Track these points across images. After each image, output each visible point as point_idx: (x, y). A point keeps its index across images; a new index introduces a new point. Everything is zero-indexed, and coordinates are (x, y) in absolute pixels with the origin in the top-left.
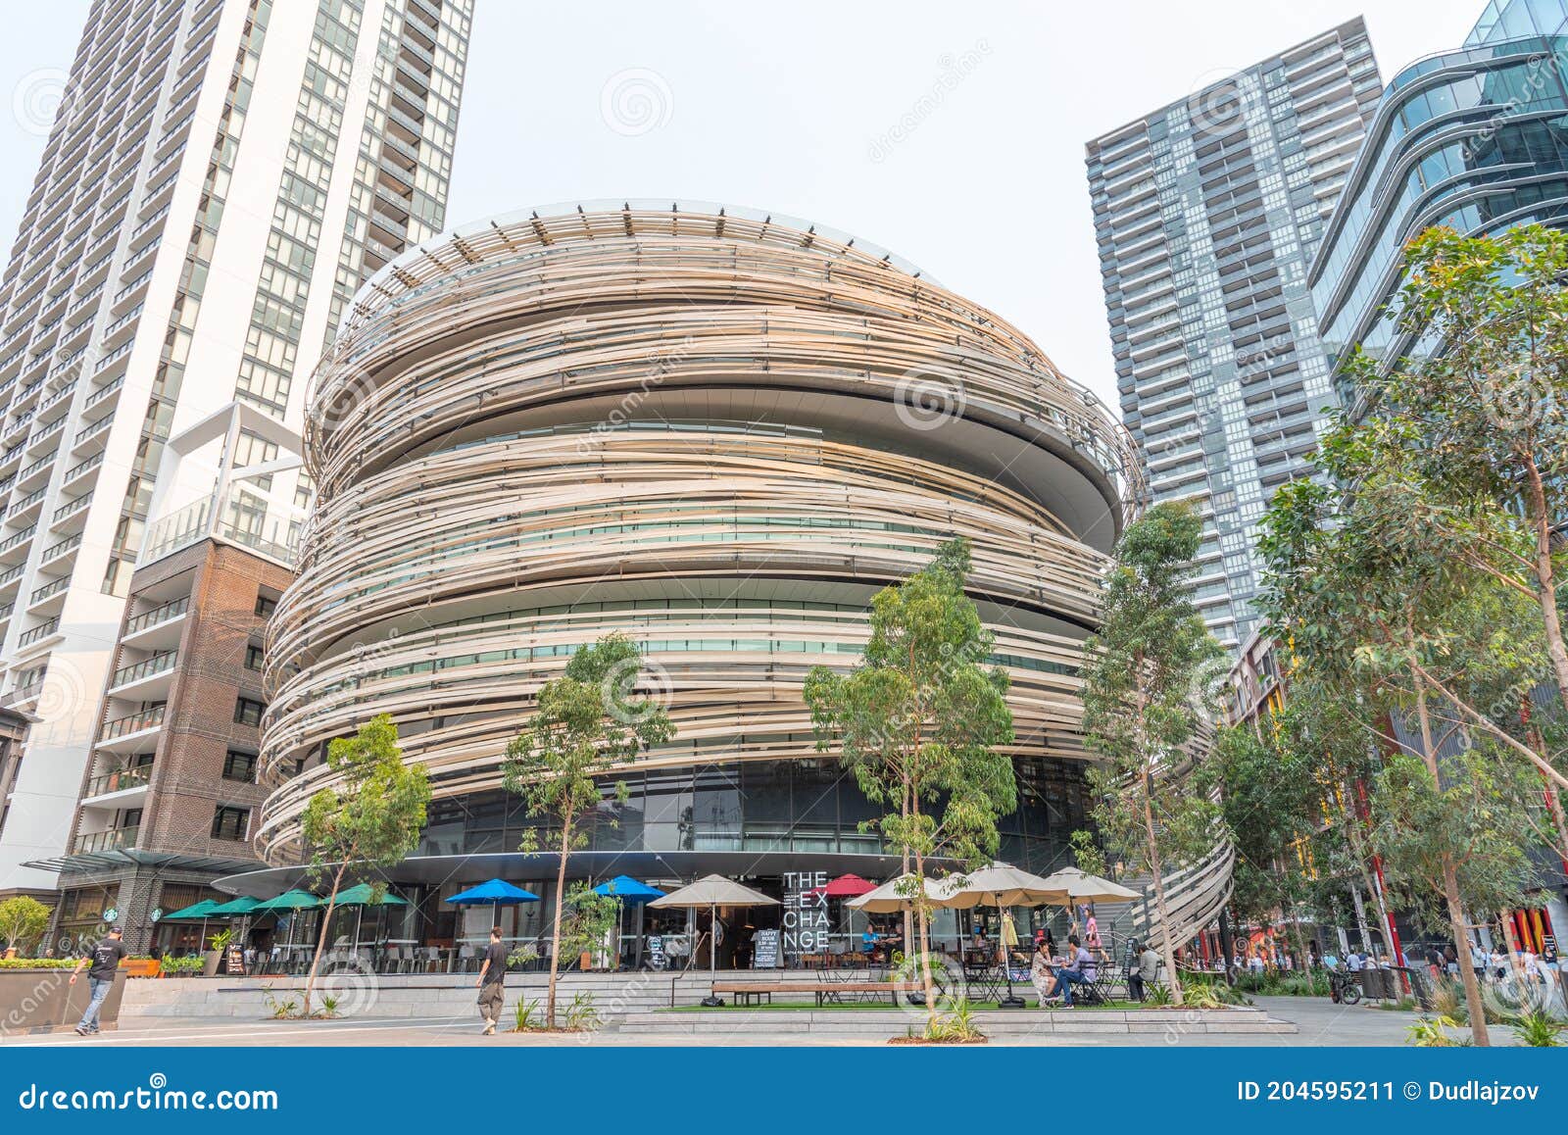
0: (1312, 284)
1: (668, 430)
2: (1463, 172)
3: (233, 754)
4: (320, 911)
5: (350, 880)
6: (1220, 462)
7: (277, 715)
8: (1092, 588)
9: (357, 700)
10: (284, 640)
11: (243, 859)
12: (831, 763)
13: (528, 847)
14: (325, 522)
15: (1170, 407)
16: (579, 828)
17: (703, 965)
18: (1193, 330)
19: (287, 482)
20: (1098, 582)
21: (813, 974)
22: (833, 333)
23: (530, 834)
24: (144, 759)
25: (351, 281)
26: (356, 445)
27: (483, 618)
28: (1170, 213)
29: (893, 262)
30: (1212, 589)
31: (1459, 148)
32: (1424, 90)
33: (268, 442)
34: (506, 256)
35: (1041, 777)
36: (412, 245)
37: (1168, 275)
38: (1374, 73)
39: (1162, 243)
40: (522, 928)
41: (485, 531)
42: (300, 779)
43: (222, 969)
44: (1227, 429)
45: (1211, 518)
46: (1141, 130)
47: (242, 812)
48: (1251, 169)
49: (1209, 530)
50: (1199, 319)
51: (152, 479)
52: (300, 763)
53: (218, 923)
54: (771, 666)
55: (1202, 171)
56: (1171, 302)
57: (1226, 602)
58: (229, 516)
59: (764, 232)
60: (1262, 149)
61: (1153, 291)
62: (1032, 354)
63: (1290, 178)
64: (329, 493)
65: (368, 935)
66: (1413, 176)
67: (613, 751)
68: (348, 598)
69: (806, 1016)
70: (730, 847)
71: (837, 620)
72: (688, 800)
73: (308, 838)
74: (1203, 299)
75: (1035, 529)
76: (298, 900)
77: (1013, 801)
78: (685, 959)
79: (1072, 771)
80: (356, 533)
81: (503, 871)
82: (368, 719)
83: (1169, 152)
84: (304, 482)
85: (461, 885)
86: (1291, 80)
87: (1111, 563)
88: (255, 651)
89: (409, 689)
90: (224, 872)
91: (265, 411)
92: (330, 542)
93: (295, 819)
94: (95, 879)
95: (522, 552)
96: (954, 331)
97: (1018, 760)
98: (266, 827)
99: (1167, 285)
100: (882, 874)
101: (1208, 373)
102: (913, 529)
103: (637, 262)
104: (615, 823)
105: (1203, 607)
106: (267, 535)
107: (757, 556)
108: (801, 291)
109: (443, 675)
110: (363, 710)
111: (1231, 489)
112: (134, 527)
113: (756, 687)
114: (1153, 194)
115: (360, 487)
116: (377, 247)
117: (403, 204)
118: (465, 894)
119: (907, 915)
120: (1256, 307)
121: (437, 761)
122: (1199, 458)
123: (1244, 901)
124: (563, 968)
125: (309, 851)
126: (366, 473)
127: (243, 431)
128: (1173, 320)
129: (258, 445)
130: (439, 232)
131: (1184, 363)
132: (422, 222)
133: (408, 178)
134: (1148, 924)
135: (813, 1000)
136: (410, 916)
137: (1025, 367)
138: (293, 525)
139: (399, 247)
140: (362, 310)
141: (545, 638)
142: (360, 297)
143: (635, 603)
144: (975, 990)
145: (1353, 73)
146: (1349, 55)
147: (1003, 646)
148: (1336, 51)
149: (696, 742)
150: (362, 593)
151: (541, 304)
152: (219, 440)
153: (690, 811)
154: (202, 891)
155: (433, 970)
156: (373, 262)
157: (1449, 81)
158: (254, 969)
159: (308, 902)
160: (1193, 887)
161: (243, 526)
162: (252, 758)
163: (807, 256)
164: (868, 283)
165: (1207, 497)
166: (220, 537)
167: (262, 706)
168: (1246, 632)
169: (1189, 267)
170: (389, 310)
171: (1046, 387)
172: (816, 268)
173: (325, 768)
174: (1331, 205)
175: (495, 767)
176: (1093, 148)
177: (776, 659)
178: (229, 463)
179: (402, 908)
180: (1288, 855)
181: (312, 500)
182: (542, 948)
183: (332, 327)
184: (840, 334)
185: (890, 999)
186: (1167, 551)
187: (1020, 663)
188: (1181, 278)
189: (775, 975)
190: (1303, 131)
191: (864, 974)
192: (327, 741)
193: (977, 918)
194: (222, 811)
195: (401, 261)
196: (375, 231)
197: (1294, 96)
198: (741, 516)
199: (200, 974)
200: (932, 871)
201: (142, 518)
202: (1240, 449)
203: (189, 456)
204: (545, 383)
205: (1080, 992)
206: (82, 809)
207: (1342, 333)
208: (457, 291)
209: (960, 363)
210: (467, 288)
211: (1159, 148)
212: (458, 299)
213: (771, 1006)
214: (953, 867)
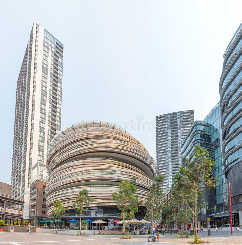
0: (182, 147)
1: (93, 159)
2: (200, 138)
3: (43, 205)
4: (54, 222)
5: (57, 219)
6: (168, 170)
7: (47, 200)
8: (150, 185)
9: (56, 198)
10: (47, 192)
11: (45, 217)
12: (115, 206)
13: (77, 216)
14: (50, 176)
15: (163, 161)
16: (83, 214)
17: (98, 230)
18: (167, 150)
19: (45, 171)
20: (150, 184)
21: (111, 231)
22: (117, 144)
23: (77, 214)
24: (35, 206)
25: (49, 141)
26: (52, 165)
27: (69, 187)
28: (166, 131)
29: (126, 133)
30: (164, 186)
31: (200, 135)
32: (198, 125)
33: (42, 166)
34: (69, 133)
35: (141, 208)
36: (57, 134)
37: (165, 141)
38: (193, 120)
39: (164, 136)
40: (77, 225)
41: (69, 176)
42: (50, 208)
43: (45, 228)
44: (169, 165)
45: (165, 177)
46: (164, 117)
47: (45, 211)
48: (177, 128)
49: (165, 179)
50: (168, 149)
51: (31, 173)
52: (50, 206)
53: (44, 223)
54: (107, 193)
55: (171, 126)
56: (164, 145)
57: (166, 188)
58: (39, 177)
59: (107, 126)
60: (179, 126)
61: (162, 143)
62: (145, 150)
63: (181, 131)
64: (50, 172)
65: (60, 225)
66: (195, 136)
67: (86, 204)
68: (53, 186)
69: (110, 236)
70: (102, 216)
71: (116, 187)
72: (96, 210)
73: (52, 214)
74: (169, 146)
75: (143, 176)
76: (52, 221)
77: (138, 211)
78: (96, 229)
79: (145, 208)
80: (53, 177)
81: (74, 218)
82: (57, 201)
83: (167, 121)
84: (47, 171)
85: (69, 220)
86: (184, 116)
87: (152, 182)
88: (44, 193)
89: (62, 197)
90: (44, 218)
91: (41, 162)
92: (51, 179)
93: (51, 212)
94: (32, 218)
95: (74, 178)
96: (135, 145)
97: (138, 206)
98: (48, 213)
99: (164, 143)
100: (121, 220)
101: (168, 157)
102: (127, 175)
103: (88, 132)
104: (87, 213)
105: (163, 188)
106: (43, 179)
107: (105, 178)
108: (112, 136)
109: (65, 195)
110: (56, 199)
111: (168, 174)
112: (30, 179)
113: (105, 196)
114: (164, 128)
115: (53, 171)
116: (52, 135)
117: (55, 127)
118: (70, 221)
119: (123, 225)
120: (175, 149)
121: (65, 205)
122: (165, 169)
123: (162, 223)
124: (81, 229)
125: (52, 216)
126: (54, 169)
127: (39, 165)
128: (164, 148)
129: (41, 167)
130: (60, 131)
131: (165, 155)
132: (58, 130)
133: (55, 123)
134: (152, 226)
135: (111, 234)
136: (64, 223)
137: (144, 152)
138: (46, 177)
139: (55, 135)
140: (51, 145)
141: (77, 190)
142: (51, 144)
143: (89, 185)
144: (130, 233)
145: (191, 118)
146: (191, 115)
147: (137, 192)
148: (190, 114)
149: (97, 203)
150: (55, 185)
151: (74, 140)
152: (37, 167)
153: (96, 212)
154: (42, 220)
155: (67, 229)
156: (52, 137)
157: (201, 125)
158: (48, 228)
159: (53, 221)
160: (157, 222)
161: (41, 178)
162: (45, 205)
163: (114, 130)
164: (122, 135)
165: (165, 174)
166: (39, 179)
167: (45, 199)
168: (167, 192)
169: (168, 140)
170: (55, 145)
171: (147, 155)
172: (115, 132)
173: (53, 206)
174: (185, 137)
175: (72, 206)
176: (157, 117)
177: (108, 192)
178: (38, 170)
179: (63, 222)
180: (168, 218)
181: (48, 173)
182: (79, 227)
183: (48, 148)
184: (118, 144)
185: (120, 234)
186: (159, 181)
187: (140, 194)
188: (166, 142)
189: (107, 231)
190: (184, 124)
191: (118, 231)
192: (53, 203)
193: (132, 225)
194: (43, 211)
195: (55, 137)
196: (52, 133)
197: (184, 119)
198: (103, 172)
199: (43, 228)
200: (126, 219)
201: (30, 178)
202: (170, 169)
203: (34, 170)
204: (75, 153)
205: (142, 233)
206: (30, 211)
207: (184, 155)
208: (63, 140)
209: (135, 150)
210: (64, 139)
211: (166, 120)
212: (63, 141)
213: (106, 234)
214: (129, 219)
